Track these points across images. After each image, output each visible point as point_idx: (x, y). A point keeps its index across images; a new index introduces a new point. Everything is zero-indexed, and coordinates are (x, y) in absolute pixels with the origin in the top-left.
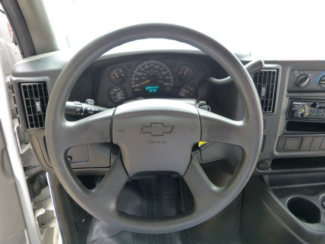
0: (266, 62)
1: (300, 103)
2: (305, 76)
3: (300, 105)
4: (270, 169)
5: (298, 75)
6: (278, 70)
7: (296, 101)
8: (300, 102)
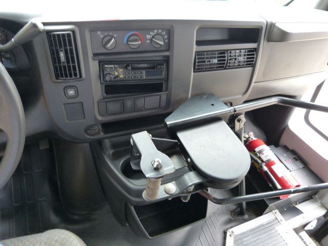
0: (45, 24)
1: (113, 66)
2: (109, 37)
3: (112, 67)
4: (102, 134)
5: (102, 36)
6: (73, 32)
7: (107, 64)
8: (111, 64)
